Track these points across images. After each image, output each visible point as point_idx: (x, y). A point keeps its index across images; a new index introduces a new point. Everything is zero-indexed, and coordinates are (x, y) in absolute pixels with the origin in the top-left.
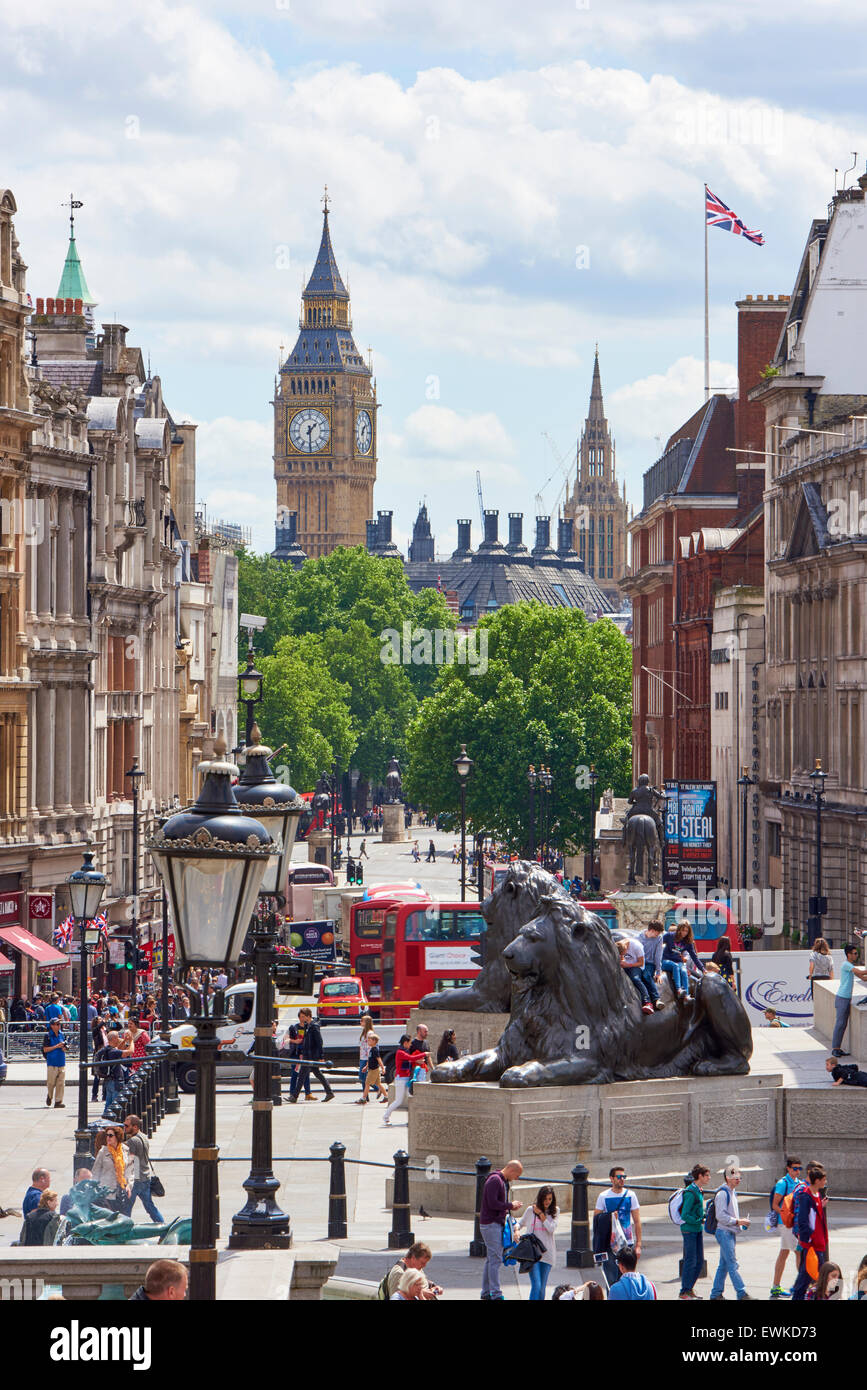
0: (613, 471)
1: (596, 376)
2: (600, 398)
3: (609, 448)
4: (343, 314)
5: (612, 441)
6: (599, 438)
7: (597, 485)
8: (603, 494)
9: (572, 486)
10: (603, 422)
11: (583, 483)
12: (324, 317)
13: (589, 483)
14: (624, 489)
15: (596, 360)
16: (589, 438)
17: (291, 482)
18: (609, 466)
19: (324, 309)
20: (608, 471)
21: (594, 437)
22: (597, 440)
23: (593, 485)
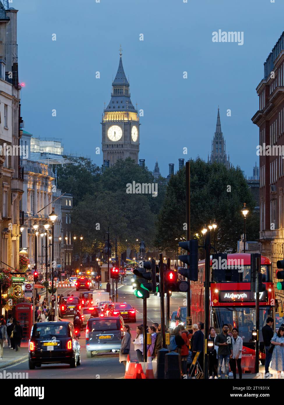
0: (225, 151)
1: (219, 117)
2: (220, 125)
3: (223, 142)
4: (127, 91)
5: (224, 140)
6: (220, 139)
7: (219, 156)
8: (221, 159)
9: (210, 157)
10: (221, 134)
11: (214, 155)
12: (120, 92)
13: (216, 156)
14: (229, 158)
15: (219, 111)
16: (216, 139)
17: (108, 152)
18: (223, 149)
19: (120, 89)
20: (223, 151)
21: (218, 139)
22: (219, 140)
23: (218, 156)
